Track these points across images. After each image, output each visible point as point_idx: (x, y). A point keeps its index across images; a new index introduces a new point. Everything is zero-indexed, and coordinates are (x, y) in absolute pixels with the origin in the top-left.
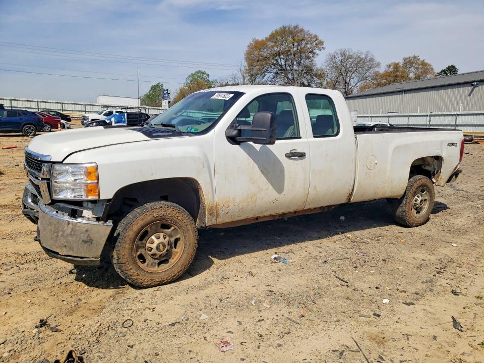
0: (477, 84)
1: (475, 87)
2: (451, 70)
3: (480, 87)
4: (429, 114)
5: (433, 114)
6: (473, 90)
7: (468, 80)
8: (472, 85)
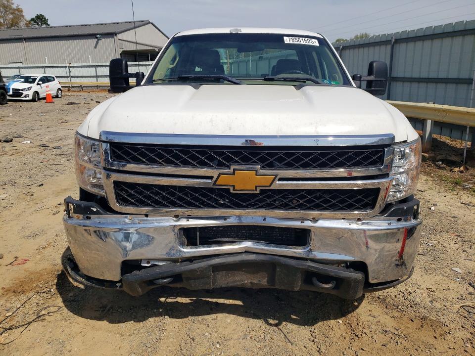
0: (100, 37)
1: (99, 39)
2: (40, 19)
3: (103, 40)
4: (67, 65)
5: (72, 65)
6: (97, 43)
7: (91, 32)
8: (97, 38)
